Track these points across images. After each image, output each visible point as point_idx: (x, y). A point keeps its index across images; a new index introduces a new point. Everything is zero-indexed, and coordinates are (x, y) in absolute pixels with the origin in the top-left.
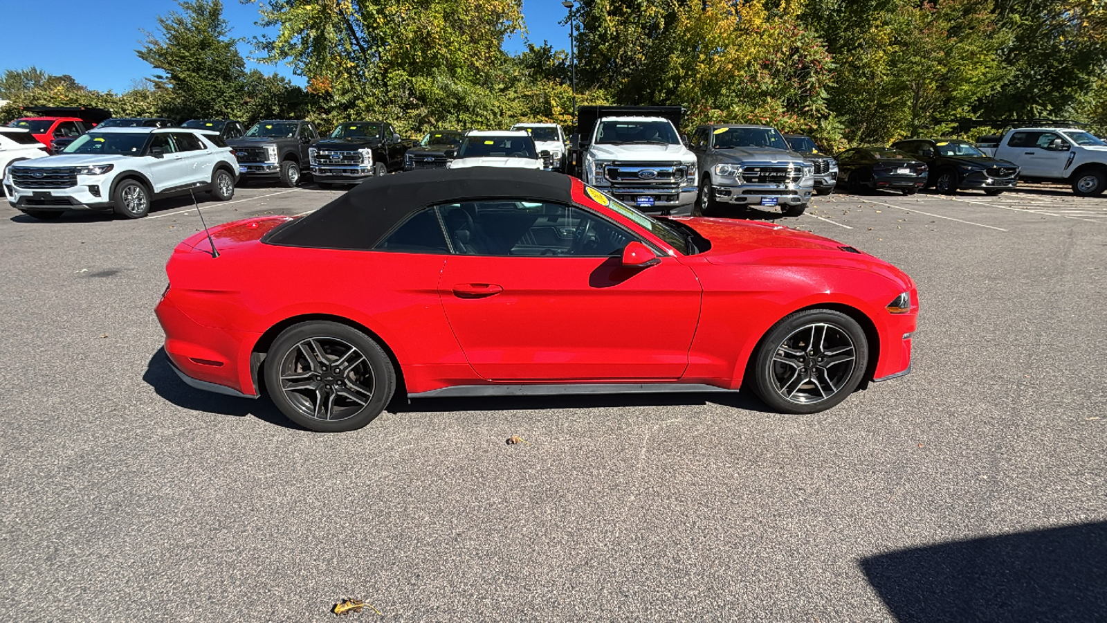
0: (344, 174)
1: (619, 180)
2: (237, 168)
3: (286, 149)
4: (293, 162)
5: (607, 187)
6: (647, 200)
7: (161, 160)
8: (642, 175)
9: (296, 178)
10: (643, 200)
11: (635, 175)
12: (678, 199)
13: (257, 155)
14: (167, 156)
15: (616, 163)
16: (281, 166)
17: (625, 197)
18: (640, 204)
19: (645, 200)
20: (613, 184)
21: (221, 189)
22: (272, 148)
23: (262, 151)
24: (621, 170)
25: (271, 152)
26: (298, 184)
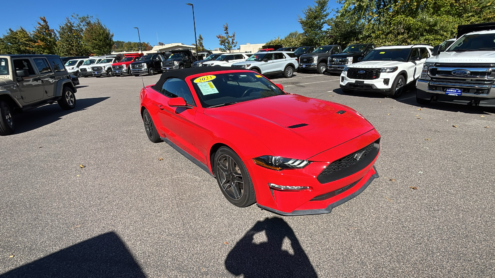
0: (338, 69)
1: (437, 76)
2: (297, 65)
3: (321, 58)
4: (324, 63)
5: (427, 80)
6: (455, 91)
7: (266, 63)
8: (454, 73)
9: (324, 70)
10: (451, 91)
11: (449, 73)
12: (488, 93)
13: (310, 60)
14: (269, 61)
15: (437, 64)
16: (318, 65)
17: (438, 88)
18: (448, 93)
19: (453, 91)
20: (432, 78)
21: (287, 74)
22: (316, 57)
23: (312, 59)
24: (439, 69)
25: (315, 59)
26: (324, 73)
